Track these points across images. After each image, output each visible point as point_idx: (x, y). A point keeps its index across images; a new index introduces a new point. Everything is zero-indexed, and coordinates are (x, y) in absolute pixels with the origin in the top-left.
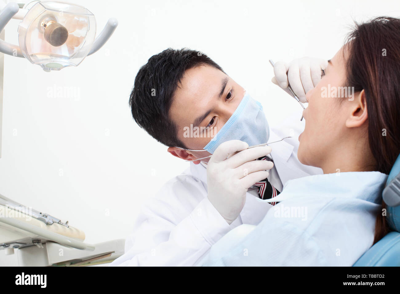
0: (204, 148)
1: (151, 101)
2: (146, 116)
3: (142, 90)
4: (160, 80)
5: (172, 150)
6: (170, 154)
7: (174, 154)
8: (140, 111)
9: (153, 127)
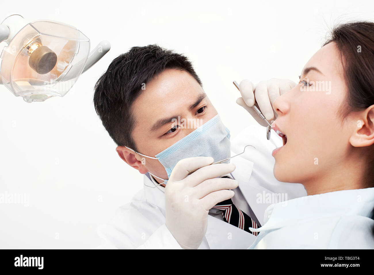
0: (156, 156)
1: (120, 85)
2: (107, 100)
3: (114, 72)
4: (137, 67)
5: (121, 149)
6: (117, 153)
7: (121, 155)
8: (103, 94)
9: (110, 115)
